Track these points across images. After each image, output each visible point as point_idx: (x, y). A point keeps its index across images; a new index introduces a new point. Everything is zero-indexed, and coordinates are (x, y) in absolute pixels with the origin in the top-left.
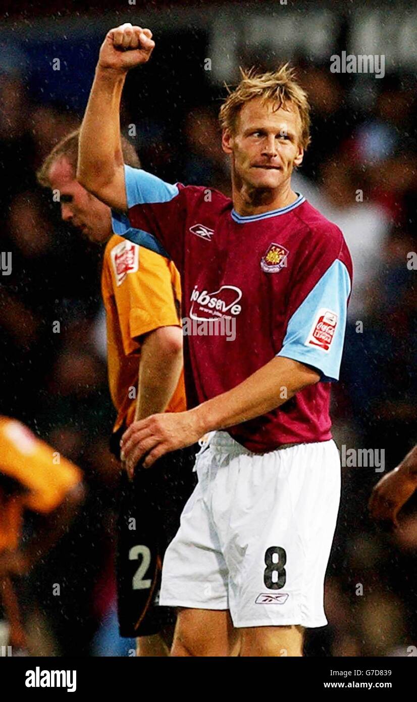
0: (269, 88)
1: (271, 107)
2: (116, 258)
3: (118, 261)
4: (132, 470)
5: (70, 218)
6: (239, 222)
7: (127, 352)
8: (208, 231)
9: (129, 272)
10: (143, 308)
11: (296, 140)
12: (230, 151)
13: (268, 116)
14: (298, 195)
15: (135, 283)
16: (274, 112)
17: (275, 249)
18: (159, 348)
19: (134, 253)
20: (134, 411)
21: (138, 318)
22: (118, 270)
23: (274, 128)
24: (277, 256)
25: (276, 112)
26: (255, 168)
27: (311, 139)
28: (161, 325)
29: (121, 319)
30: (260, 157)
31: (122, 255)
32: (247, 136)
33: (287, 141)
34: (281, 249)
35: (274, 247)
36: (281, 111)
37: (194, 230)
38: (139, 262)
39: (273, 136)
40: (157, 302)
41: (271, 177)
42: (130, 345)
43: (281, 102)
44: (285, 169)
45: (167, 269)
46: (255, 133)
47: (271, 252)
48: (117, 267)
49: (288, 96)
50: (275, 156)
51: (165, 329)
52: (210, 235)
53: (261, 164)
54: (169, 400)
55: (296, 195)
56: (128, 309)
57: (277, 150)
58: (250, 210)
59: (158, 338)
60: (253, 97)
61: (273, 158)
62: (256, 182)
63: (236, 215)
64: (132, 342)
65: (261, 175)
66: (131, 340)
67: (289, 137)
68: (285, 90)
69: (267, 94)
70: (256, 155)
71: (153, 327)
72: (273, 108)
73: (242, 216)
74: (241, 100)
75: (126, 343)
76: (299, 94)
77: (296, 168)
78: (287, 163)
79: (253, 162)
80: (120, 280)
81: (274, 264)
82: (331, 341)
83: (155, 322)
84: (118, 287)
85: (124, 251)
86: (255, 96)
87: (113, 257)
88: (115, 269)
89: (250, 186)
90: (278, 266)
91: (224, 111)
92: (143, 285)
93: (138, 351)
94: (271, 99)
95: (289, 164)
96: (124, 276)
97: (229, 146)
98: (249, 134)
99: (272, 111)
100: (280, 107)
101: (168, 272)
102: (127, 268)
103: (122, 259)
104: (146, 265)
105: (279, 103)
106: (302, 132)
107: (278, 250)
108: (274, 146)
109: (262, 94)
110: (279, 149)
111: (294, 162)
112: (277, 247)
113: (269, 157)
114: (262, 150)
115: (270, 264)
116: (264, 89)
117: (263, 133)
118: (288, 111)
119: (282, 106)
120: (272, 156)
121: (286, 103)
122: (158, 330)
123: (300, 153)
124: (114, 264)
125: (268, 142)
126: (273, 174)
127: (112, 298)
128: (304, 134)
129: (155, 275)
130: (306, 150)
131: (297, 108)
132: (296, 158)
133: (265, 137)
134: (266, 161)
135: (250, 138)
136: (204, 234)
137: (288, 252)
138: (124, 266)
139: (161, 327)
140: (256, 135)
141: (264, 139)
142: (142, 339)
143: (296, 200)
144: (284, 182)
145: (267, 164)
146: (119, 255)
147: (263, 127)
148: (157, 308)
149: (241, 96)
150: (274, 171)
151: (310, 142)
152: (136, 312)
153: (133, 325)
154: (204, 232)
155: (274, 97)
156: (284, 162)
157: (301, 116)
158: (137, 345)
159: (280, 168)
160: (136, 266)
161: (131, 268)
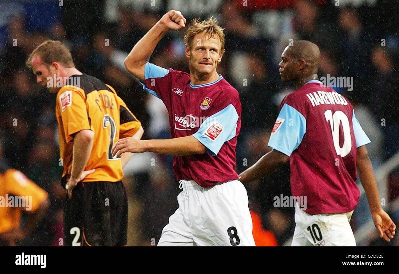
0: (206, 28)
1: (207, 37)
2: (62, 99)
3: (63, 101)
4: (71, 194)
5: (41, 82)
6: (193, 88)
7: (67, 142)
8: (180, 91)
9: (68, 105)
10: (74, 122)
11: (219, 51)
12: (189, 57)
13: (206, 41)
14: (220, 76)
15: (70, 110)
16: (209, 39)
17: (206, 99)
18: (81, 139)
19: (69, 97)
20: (71, 167)
21: (72, 126)
22: (63, 105)
23: (209, 46)
24: (207, 102)
25: (210, 39)
26: (200, 64)
27: (225, 50)
28: (82, 129)
29: (64, 127)
30: (203, 59)
31: (64, 98)
32: (197, 50)
33: (215, 52)
34: (209, 99)
35: (205, 99)
36: (212, 39)
37: (174, 90)
38: (72, 101)
39: (208, 50)
40: (80, 118)
41: (208, 68)
42: (68, 138)
43: (212, 35)
44: (214, 64)
45: (85, 104)
46: (200, 49)
47: (204, 101)
48: (62, 104)
49: (215, 31)
50: (210, 59)
51: (84, 131)
52: (181, 93)
53: (203, 62)
54: (87, 162)
55: (219, 76)
56: (68, 122)
57: (210, 56)
58: (198, 83)
59: (81, 135)
60: (199, 32)
61: (209, 60)
62: (201, 70)
63: (192, 85)
64: (69, 136)
65: (203, 67)
66: (68, 136)
67: (215, 50)
68: (213, 29)
69: (205, 31)
70: (201, 58)
71: (79, 130)
72: (208, 37)
73: (194, 85)
74: (194, 33)
75: (66, 138)
76: (220, 30)
77: (219, 63)
78: (215, 62)
79: (199, 62)
80: (64, 109)
81: (206, 106)
82: (216, 137)
83: (79, 128)
84: (63, 113)
85: (65, 96)
86: (200, 32)
87: (60, 99)
88: (61, 104)
89: (199, 72)
90: (207, 106)
91: (186, 38)
92: (73, 111)
93: (72, 141)
94: (207, 33)
95: (216, 62)
96: (65, 107)
97: (188, 54)
98: (198, 49)
99: (208, 39)
100: (211, 37)
101: (85, 105)
102: (67, 104)
103: (64, 100)
104: (75, 102)
105: (211, 35)
106: (221, 48)
107: (207, 99)
108: (209, 54)
109: (203, 31)
110: (211, 56)
111: (218, 61)
112: (207, 98)
113: (207, 59)
114: (203, 57)
115: (204, 106)
116: (204, 29)
117: (203, 48)
118: (215, 38)
119: (212, 36)
120: (208, 59)
121: (214, 35)
122: (80, 132)
123: (220, 57)
124: (61, 102)
125: (206, 53)
126: (209, 67)
127: (60, 117)
128: (222, 48)
129: (79, 107)
130: (223, 55)
131: (219, 37)
132: (218, 59)
133: (205, 50)
134: (205, 61)
135: (198, 51)
136: (179, 92)
137: (212, 100)
138: (65, 103)
139: (82, 130)
140: (201, 49)
141: (204, 51)
142: (73, 135)
143: (219, 78)
144: (214, 70)
145: (206, 63)
146: (63, 98)
147: (203, 46)
148: (80, 122)
149: (194, 31)
150: (209, 65)
151: (225, 52)
152: (71, 123)
153: (69, 130)
154: (178, 91)
155: (208, 32)
156: (213, 62)
157: (221, 41)
158: (71, 138)
159: (212, 64)
160: (70, 103)
161: (69, 104)
